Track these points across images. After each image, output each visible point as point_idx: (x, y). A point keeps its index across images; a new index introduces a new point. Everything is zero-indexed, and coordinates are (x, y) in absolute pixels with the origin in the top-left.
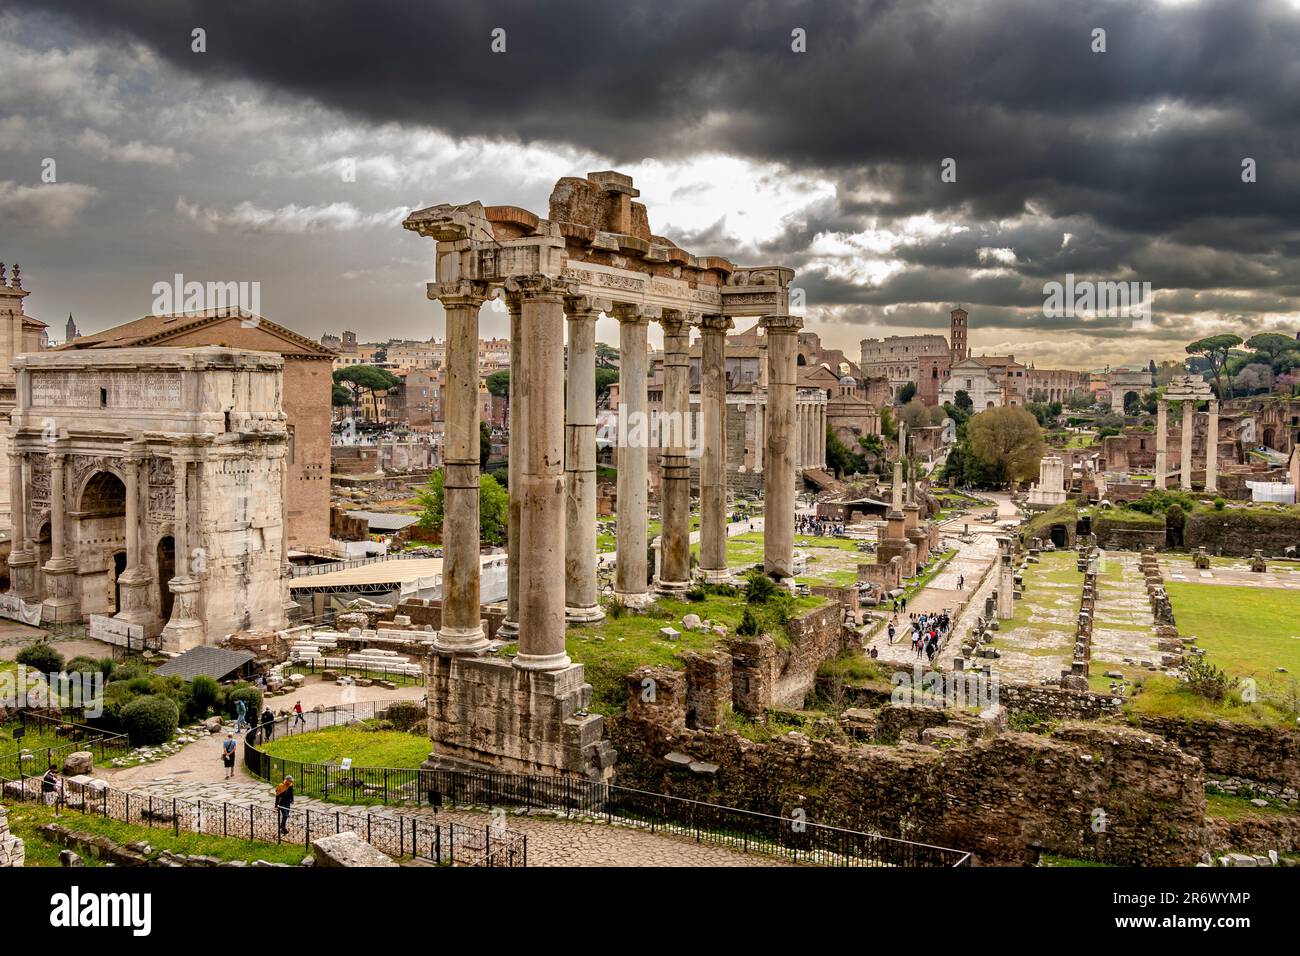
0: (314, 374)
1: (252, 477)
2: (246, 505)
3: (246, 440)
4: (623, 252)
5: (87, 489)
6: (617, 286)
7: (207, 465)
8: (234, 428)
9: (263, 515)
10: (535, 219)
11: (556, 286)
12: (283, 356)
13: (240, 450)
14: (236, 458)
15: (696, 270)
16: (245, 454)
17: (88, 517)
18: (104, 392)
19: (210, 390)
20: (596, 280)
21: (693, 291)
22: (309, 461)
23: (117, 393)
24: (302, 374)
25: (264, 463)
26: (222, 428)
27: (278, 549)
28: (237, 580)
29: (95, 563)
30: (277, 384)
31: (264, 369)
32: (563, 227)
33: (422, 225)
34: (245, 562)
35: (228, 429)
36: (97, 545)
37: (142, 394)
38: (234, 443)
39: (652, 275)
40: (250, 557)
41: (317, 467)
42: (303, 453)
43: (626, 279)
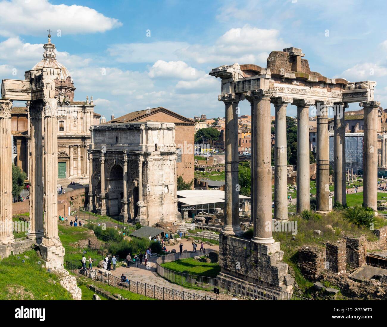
0: (188, 130)
1: (164, 167)
2: (162, 177)
3: (162, 154)
4: (298, 79)
5: (112, 170)
6: (295, 92)
7: (149, 163)
8: (158, 149)
9: (168, 180)
10: (260, 68)
11: (267, 93)
12: (175, 124)
13: (161, 157)
14: (159, 160)
15: (331, 85)
16: (162, 159)
17: (112, 180)
18: (117, 138)
19: (150, 136)
20: (286, 91)
21: (329, 93)
22: (186, 161)
23: (121, 138)
24: (184, 130)
25: (169, 162)
26: (154, 150)
27: (173, 192)
28: (159, 203)
29: (114, 196)
30: (173, 134)
31: (168, 129)
32: (272, 70)
33: (216, 74)
34: (162, 197)
35: (156, 150)
36: (115, 189)
37: (129, 138)
38: (158, 155)
39: (311, 87)
40: (163, 195)
41: (189, 163)
42: (184, 158)
43: (299, 90)
